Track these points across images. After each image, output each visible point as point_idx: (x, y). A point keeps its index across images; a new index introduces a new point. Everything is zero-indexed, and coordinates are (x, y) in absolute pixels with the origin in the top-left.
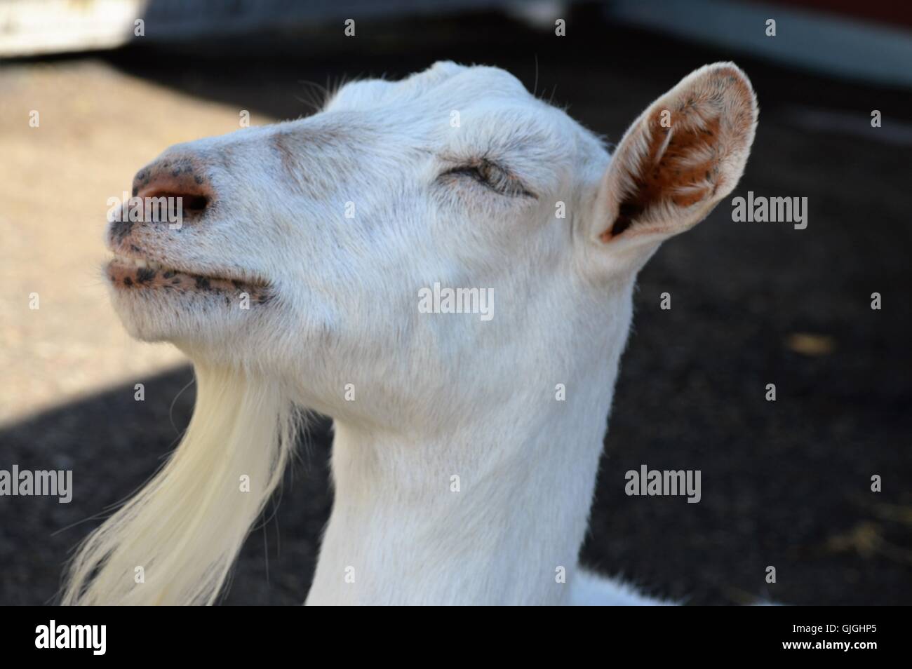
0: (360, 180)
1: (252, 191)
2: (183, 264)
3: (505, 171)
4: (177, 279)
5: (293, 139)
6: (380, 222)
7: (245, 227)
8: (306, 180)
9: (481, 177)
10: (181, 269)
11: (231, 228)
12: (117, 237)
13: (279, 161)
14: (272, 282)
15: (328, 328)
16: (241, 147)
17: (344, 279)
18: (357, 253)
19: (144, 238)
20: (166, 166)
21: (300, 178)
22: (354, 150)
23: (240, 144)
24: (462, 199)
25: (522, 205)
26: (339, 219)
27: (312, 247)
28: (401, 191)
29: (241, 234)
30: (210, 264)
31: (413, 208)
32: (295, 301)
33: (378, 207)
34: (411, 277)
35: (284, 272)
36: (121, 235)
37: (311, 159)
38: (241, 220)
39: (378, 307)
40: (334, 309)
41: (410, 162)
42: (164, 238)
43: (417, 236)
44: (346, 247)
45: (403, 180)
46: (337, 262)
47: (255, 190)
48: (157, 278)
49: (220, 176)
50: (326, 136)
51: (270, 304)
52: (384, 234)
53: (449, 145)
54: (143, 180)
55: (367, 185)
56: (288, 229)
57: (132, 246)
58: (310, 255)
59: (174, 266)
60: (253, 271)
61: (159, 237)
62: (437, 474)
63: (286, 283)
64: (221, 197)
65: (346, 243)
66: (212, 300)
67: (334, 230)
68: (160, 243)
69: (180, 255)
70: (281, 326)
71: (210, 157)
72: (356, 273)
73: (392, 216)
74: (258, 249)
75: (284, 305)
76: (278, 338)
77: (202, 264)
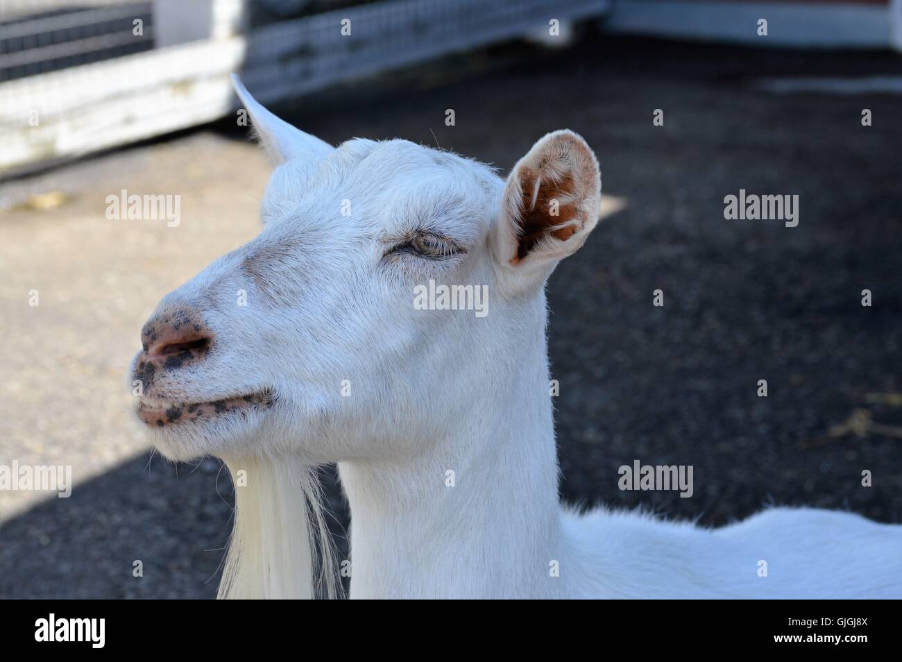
0: (318, 278)
1: (241, 322)
2: (203, 397)
3: (440, 236)
4: (199, 410)
5: (259, 261)
6: (345, 310)
7: (243, 353)
8: (278, 293)
9: (417, 251)
10: (203, 402)
11: (232, 358)
13: (253, 285)
14: (274, 387)
15: (325, 411)
16: (221, 285)
17: (328, 368)
18: (333, 343)
19: (166, 387)
20: (166, 321)
21: (273, 294)
22: (308, 253)
23: (219, 283)
24: (407, 274)
25: (456, 263)
26: (312, 318)
27: (297, 348)
28: (354, 278)
29: (242, 360)
30: (224, 391)
31: (369, 291)
32: (294, 397)
33: (340, 297)
34: (380, 349)
35: (280, 375)
36: (146, 386)
37: (277, 274)
38: (239, 348)
39: (361, 382)
40: (326, 392)
41: (355, 250)
42: (183, 382)
43: (377, 314)
44: (324, 340)
45: (354, 268)
46: (319, 355)
47: (242, 320)
48: (184, 415)
49: (213, 318)
50: (283, 248)
51: (276, 406)
52: (350, 319)
53: (385, 230)
54: (151, 336)
55: (327, 281)
56: (275, 340)
57: (159, 395)
59: (196, 401)
60: (258, 384)
61: (179, 383)
62: (427, 482)
63: (284, 385)
64: (219, 335)
65: (323, 337)
66: (231, 419)
67: (312, 330)
68: (181, 388)
69: (199, 391)
70: (288, 419)
71: (200, 304)
72: (337, 360)
73: (353, 302)
74: (258, 366)
75: (287, 402)
76: (287, 429)
77: (218, 393)
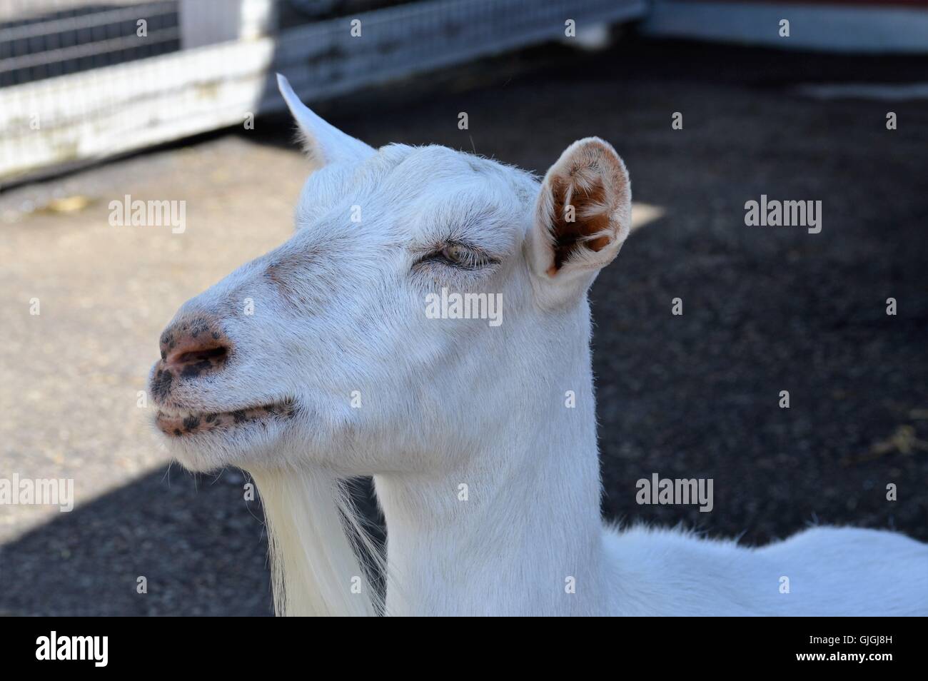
0: (346, 286)
1: (261, 330)
2: (220, 407)
3: (471, 247)
4: (218, 420)
5: (284, 269)
6: (372, 320)
7: (264, 362)
8: (303, 302)
9: (447, 259)
10: (220, 412)
11: (252, 368)
12: (159, 397)
13: (276, 293)
14: (296, 397)
15: (349, 423)
16: (242, 292)
18: (359, 353)
19: (183, 396)
20: (185, 329)
21: (297, 302)
22: (335, 261)
23: (240, 289)
24: (437, 283)
25: (489, 273)
26: (337, 328)
27: (320, 358)
28: (383, 288)
29: (262, 369)
30: (243, 401)
31: (397, 301)
32: (317, 408)
33: (367, 306)
34: (407, 360)
35: (303, 385)
36: (163, 396)
37: (302, 282)
38: (260, 357)
39: (387, 393)
41: (384, 259)
42: (200, 391)
43: (405, 324)
44: (349, 350)
45: (382, 277)
46: (344, 365)
47: (262, 328)
48: (202, 425)
49: (232, 327)
50: (310, 256)
51: (298, 417)
52: (377, 329)
53: (414, 239)
54: (169, 343)
55: (354, 290)
56: (297, 349)
57: (176, 405)
58: (320, 366)
59: (214, 411)
60: (279, 394)
61: (196, 393)
63: (307, 395)
64: (238, 344)
65: (348, 347)
66: (251, 430)
67: (336, 339)
68: (198, 397)
69: (217, 401)
70: (310, 430)
71: (219, 312)
72: (363, 370)
73: (380, 311)
75: (309, 414)
76: (310, 440)
77: (236, 403)
